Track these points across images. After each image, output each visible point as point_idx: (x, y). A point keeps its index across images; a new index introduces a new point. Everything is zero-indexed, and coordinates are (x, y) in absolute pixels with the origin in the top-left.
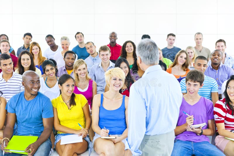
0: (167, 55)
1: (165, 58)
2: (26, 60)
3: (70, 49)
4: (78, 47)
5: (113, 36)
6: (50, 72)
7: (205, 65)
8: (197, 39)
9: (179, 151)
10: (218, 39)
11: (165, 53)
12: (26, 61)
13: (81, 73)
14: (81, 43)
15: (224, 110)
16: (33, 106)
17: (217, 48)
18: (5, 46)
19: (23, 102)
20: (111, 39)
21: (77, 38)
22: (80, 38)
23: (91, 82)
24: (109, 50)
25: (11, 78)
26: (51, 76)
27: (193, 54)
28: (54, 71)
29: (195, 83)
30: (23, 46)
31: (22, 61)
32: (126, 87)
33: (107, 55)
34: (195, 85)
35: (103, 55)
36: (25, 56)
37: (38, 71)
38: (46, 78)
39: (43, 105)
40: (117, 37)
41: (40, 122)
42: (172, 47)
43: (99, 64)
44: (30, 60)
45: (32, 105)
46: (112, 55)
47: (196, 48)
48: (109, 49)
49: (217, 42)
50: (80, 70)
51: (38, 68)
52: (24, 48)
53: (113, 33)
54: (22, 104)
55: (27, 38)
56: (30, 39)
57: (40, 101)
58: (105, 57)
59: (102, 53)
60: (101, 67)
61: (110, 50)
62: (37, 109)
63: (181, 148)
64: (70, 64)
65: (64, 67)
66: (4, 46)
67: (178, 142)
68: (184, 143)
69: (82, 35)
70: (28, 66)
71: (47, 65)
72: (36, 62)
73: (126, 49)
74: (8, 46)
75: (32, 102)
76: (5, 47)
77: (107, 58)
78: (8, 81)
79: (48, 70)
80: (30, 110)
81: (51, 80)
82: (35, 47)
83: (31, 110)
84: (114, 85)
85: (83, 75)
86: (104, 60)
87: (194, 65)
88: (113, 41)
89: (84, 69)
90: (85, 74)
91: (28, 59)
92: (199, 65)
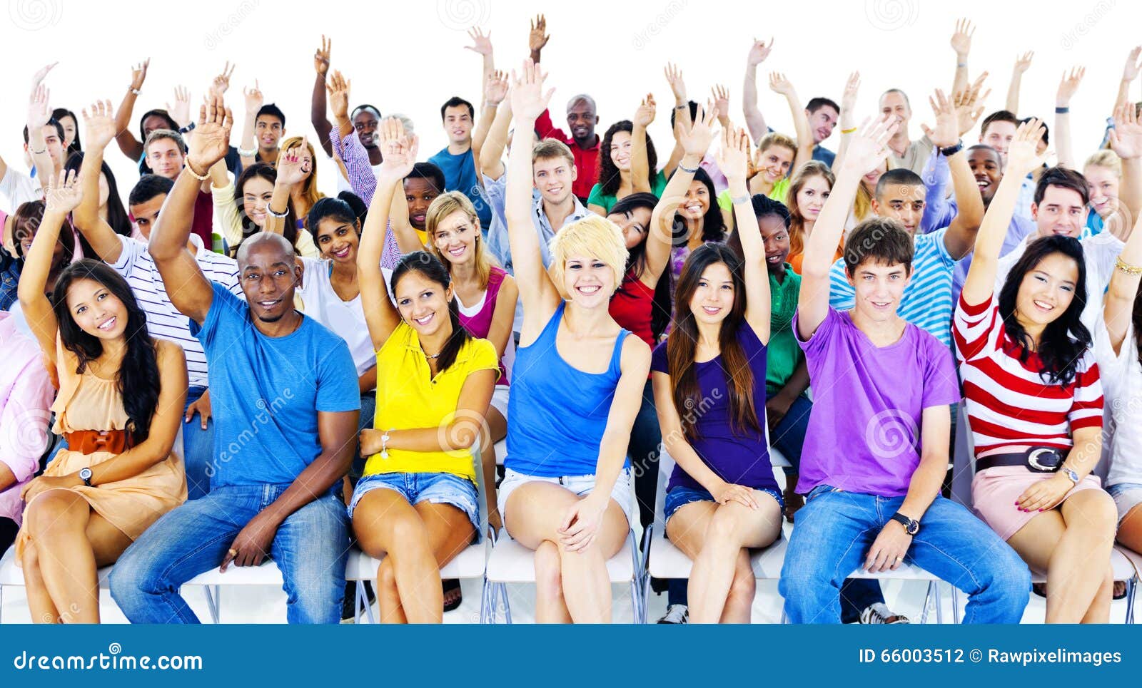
2: (259, 199)
4: (444, 154)
5: (581, 115)
6: (337, 242)
7: (919, 204)
9: (830, 531)
12: (259, 203)
13: (448, 246)
14: (460, 142)
18: (164, 156)
21: (446, 119)
24: (568, 157)
26: (343, 257)
29: (893, 270)
34: (892, 275)
35: (544, 173)
40: (598, 113)
48: (567, 153)
49: (991, 119)
50: (444, 235)
53: (581, 102)
55: (265, 125)
56: (275, 127)
58: (552, 178)
59: (540, 165)
60: (541, 212)
61: (572, 155)
63: (835, 519)
64: (421, 217)
66: (158, 155)
67: (822, 498)
68: (847, 503)
69: (467, 111)
71: (324, 218)
74: (174, 154)
76: (163, 159)
77: (560, 182)
79: (328, 237)
84: (578, 288)
85: (456, 252)
86: (548, 192)
87: (877, 206)
88: (582, 134)
89: (463, 230)
90: (465, 247)
91: (268, 197)
92: (897, 204)
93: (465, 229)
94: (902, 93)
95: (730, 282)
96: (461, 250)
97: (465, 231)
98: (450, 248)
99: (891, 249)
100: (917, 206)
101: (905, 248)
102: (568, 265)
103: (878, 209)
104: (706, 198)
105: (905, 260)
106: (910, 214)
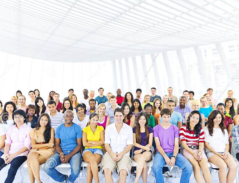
3: (94, 98)
5: (119, 92)
6: (80, 111)
8: (169, 91)
10: (185, 90)
12: (67, 105)
14: (101, 95)
15: (185, 131)
17: (184, 96)
20: (118, 94)
21: (99, 91)
22: (101, 92)
25: (56, 115)
28: (83, 110)
29: (168, 116)
30: (68, 97)
31: (65, 105)
33: (114, 100)
35: (112, 101)
36: (67, 102)
37: (74, 111)
38: (78, 116)
42: (155, 96)
44: (69, 105)
49: (184, 92)
51: (75, 109)
55: (71, 92)
56: (72, 92)
58: (113, 102)
59: (112, 99)
64: (93, 107)
70: (68, 108)
72: (74, 106)
73: (127, 97)
76: (57, 98)
78: (54, 116)
79: (79, 110)
81: (82, 116)
82: (73, 97)
91: (68, 104)
92: (170, 106)
94: (172, 88)
95: (145, 119)
99: (168, 113)
101: (170, 112)
103: (167, 106)
104: (139, 105)
105: (171, 115)
106: (172, 107)
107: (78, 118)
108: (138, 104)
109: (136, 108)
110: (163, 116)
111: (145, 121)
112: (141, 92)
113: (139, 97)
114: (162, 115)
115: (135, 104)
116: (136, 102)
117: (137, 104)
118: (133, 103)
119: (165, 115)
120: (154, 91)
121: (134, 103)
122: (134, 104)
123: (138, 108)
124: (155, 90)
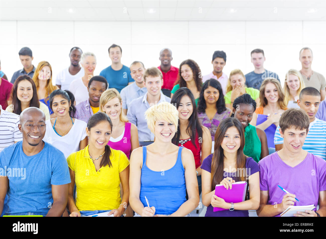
0: (253, 83)
1: (249, 88)
2: (26, 90)
4: (110, 69)
5: (166, 55)
6: (60, 106)
8: (304, 57)
11: (251, 80)
12: (25, 92)
13: (110, 112)
14: (116, 63)
16: (37, 166)
19: (21, 158)
22: (115, 55)
23: (128, 126)
24: (161, 76)
26: (61, 115)
27: (298, 83)
28: (67, 106)
31: (19, 92)
32: (189, 137)
33: (157, 82)
36: (25, 84)
37: (44, 108)
39: (54, 163)
41: (48, 191)
43: (143, 98)
44: (31, 92)
45: (36, 163)
46: (165, 83)
47: (301, 72)
48: (160, 73)
50: (109, 107)
51: (44, 103)
52: (24, 72)
53: (166, 51)
54: (18, 161)
57: (48, 158)
59: (149, 79)
60: (146, 102)
61: (162, 74)
62: (43, 170)
64: (96, 98)
65: (86, 101)
69: (119, 50)
70: (29, 99)
72: (42, 94)
75: (35, 158)
77: (158, 87)
79: (57, 105)
80: (32, 171)
81: (63, 123)
83: (34, 171)
84: (162, 134)
85: (113, 115)
86: (152, 91)
87: (299, 102)
88: (166, 62)
89: (117, 106)
90: (117, 113)
91: (29, 89)
92: (308, 104)
93: (118, 105)
94: (311, 50)
95: (239, 135)
96: (116, 114)
97: (118, 106)
98: (111, 113)
99: (302, 122)
100: (316, 105)
101: (307, 122)
102: (157, 124)
103: (299, 103)
104: (217, 95)
105: (307, 127)
106: (313, 108)
107: (54, 128)
108: (215, 93)
109: (211, 104)
110: (287, 131)
111: (238, 142)
112: (225, 60)
113: (218, 72)
114: (283, 128)
115: (209, 92)
116: (210, 89)
117: (212, 95)
118: (203, 91)
119: (292, 129)
120: (260, 58)
121: (205, 91)
122: (206, 95)
123: (214, 105)
124: (260, 55)
